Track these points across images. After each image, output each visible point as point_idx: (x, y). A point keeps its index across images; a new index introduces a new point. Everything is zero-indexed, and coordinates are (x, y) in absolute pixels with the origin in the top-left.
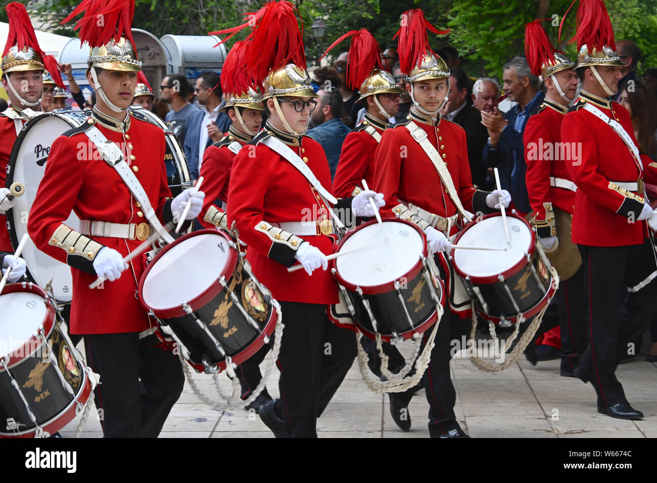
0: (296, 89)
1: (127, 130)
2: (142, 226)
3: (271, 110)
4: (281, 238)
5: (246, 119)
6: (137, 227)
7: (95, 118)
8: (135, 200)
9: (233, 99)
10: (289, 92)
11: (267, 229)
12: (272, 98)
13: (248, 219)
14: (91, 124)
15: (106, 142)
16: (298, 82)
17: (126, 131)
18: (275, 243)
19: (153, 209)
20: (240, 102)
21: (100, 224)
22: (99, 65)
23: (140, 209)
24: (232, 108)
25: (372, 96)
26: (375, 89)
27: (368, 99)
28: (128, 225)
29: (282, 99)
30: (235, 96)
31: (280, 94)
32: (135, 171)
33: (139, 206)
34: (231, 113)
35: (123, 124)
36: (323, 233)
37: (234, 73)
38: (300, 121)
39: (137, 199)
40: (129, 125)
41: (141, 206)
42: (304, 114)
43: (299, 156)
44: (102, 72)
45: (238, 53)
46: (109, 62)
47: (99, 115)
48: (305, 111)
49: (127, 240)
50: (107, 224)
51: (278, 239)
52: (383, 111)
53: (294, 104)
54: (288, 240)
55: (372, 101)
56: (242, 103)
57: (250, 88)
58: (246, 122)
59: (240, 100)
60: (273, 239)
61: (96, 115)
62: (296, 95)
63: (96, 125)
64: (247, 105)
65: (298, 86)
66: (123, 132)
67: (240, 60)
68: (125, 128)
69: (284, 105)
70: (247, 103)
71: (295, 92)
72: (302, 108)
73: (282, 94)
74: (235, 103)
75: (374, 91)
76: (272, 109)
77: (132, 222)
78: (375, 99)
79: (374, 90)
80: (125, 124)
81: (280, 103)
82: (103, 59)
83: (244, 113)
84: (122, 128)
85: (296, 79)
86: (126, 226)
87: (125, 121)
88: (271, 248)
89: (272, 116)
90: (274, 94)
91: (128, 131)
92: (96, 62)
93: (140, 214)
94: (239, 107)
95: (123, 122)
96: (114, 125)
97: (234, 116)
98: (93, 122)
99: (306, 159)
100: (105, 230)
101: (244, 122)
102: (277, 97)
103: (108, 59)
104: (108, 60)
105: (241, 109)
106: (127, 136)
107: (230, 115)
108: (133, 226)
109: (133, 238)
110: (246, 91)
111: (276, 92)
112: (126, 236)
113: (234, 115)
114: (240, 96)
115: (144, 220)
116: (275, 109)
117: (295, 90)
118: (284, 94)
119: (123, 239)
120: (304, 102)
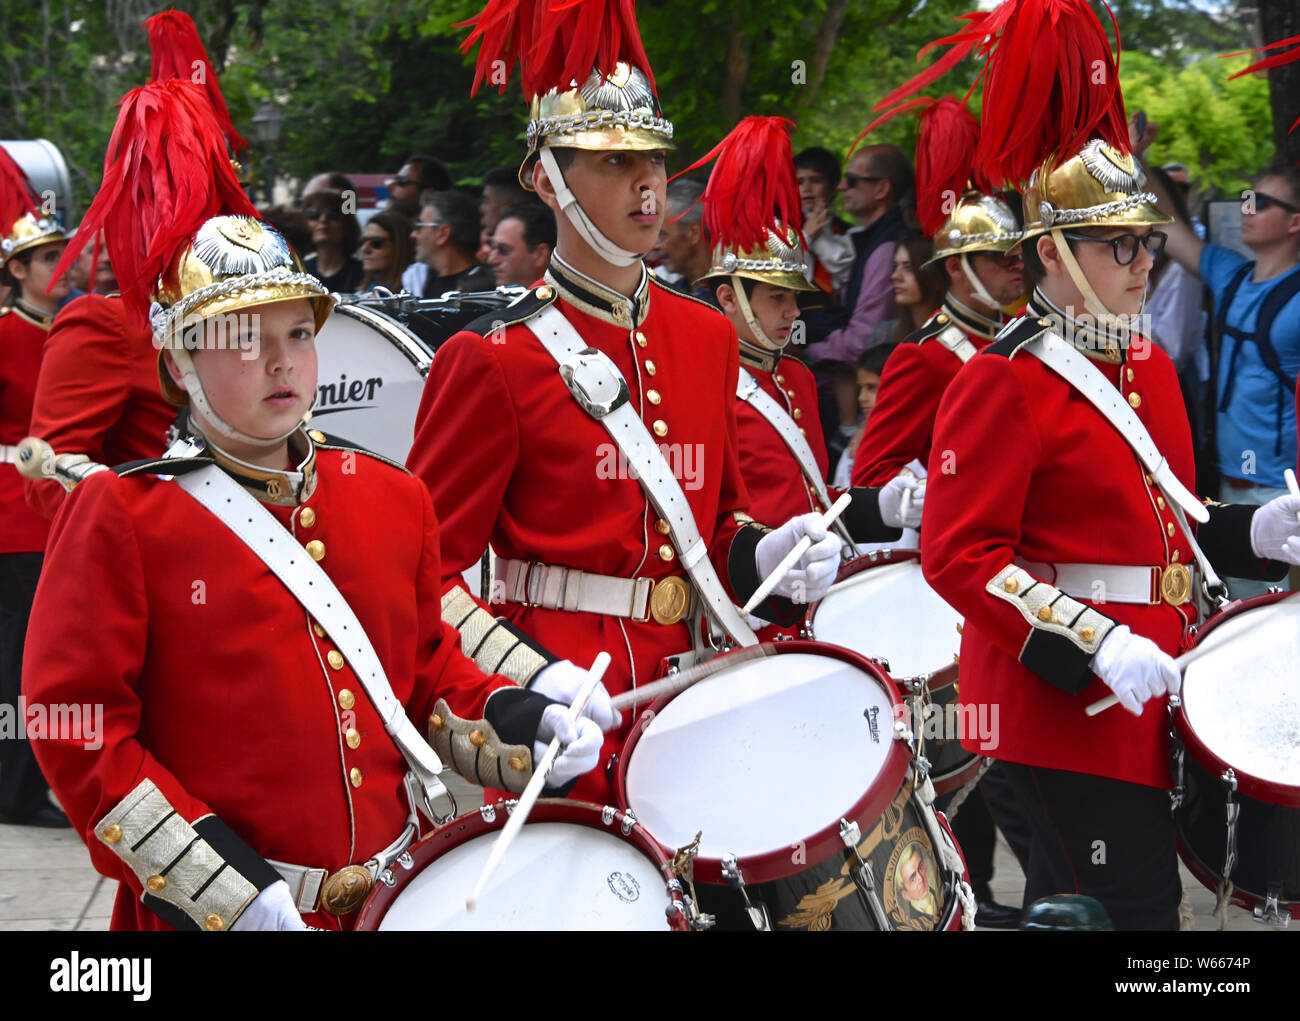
0: (1115, 207)
1: (640, 321)
2: (668, 585)
3: (1049, 264)
4: (1055, 618)
5: (760, 309)
6: (657, 589)
7: (556, 285)
8: (656, 515)
9: (730, 258)
10: (1097, 214)
11: (1020, 592)
12: (1049, 233)
13: (971, 561)
14: (544, 302)
15: (584, 353)
16: (1116, 187)
17: (639, 324)
18: (1038, 632)
19: (701, 541)
20: (750, 268)
21: (555, 574)
22: (566, 141)
23: (669, 540)
24: (727, 280)
25: (958, 256)
26: (964, 240)
27: (947, 263)
28: (630, 582)
29: (1078, 236)
30: (735, 252)
31: (1071, 222)
32: (659, 434)
33: (667, 531)
34: (723, 294)
35: (630, 304)
36: (1167, 599)
37: (736, 195)
38: (1129, 290)
39: (662, 512)
40: (646, 308)
41: (672, 531)
42: (1138, 269)
43: (1119, 389)
44: (578, 159)
45: (748, 145)
46: (594, 129)
47: (567, 275)
48: (1139, 262)
49: (627, 620)
50: (575, 576)
51: (1047, 620)
52: (982, 294)
53: (1113, 244)
54: (1071, 626)
55: (957, 267)
56: (754, 270)
57: (772, 235)
58: (762, 316)
59: (748, 261)
60: (1032, 619)
61: (558, 276)
62: (1114, 221)
63: (559, 304)
64: (766, 274)
65: (1121, 197)
66: (632, 326)
67: (750, 162)
68: (635, 314)
69: (1085, 249)
70: (765, 271)
71: (1113, 214)
72: (1131, 254)
73: (1077, 221)
74: (736, 270)
75: (962, 245)
76: (1052, 262)
77: (643, 574)
78: (965, 264)
79: (963, 243)
80: (637, 304)
81: (1072, 245)
82: (575, 124)
83: (756, 293)
84: (629, 314)
85: (1114, 179)
86: (623, 585)
87: (636, 295)
88: (1026, 643)
89: (1051, 281)
90: (1055, 224)
91: (642, 325)
92: (557, 133)
93: (666, 552)
94: (744, 281)
95: (632, 299)
96: (606, 306)
97: (731, 300)
98: (550, 296)
99: (1134, 396)
100: (569, 591)
101: (755, 315)
102: (1065, 232)
103: (590, 122)
104: (591, 126)
105: (749, 285)
106: (640, 337)
107: (721, 297)
108: (644, 584)
109: (641, 616)
110: (764, 238)
111: (1061, 218)
112: (624, 612)
113: (730, 298)
114: (748, 251)
115: (678, 568)
116: (1059, 262)
117: (1113, 210)
118: (1083, 220)
119: (615, 618)
120: (1137, 239)
